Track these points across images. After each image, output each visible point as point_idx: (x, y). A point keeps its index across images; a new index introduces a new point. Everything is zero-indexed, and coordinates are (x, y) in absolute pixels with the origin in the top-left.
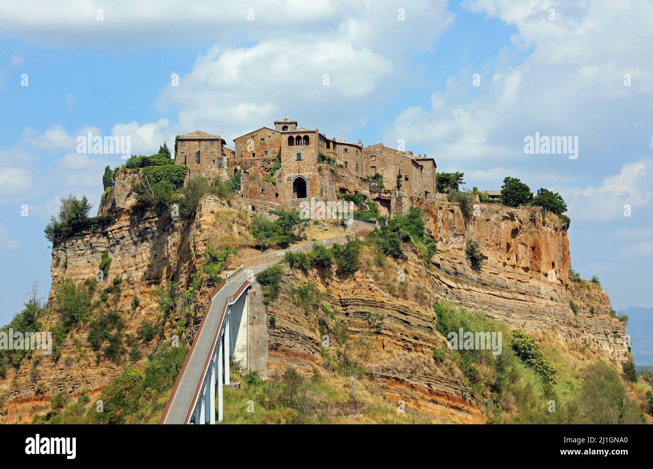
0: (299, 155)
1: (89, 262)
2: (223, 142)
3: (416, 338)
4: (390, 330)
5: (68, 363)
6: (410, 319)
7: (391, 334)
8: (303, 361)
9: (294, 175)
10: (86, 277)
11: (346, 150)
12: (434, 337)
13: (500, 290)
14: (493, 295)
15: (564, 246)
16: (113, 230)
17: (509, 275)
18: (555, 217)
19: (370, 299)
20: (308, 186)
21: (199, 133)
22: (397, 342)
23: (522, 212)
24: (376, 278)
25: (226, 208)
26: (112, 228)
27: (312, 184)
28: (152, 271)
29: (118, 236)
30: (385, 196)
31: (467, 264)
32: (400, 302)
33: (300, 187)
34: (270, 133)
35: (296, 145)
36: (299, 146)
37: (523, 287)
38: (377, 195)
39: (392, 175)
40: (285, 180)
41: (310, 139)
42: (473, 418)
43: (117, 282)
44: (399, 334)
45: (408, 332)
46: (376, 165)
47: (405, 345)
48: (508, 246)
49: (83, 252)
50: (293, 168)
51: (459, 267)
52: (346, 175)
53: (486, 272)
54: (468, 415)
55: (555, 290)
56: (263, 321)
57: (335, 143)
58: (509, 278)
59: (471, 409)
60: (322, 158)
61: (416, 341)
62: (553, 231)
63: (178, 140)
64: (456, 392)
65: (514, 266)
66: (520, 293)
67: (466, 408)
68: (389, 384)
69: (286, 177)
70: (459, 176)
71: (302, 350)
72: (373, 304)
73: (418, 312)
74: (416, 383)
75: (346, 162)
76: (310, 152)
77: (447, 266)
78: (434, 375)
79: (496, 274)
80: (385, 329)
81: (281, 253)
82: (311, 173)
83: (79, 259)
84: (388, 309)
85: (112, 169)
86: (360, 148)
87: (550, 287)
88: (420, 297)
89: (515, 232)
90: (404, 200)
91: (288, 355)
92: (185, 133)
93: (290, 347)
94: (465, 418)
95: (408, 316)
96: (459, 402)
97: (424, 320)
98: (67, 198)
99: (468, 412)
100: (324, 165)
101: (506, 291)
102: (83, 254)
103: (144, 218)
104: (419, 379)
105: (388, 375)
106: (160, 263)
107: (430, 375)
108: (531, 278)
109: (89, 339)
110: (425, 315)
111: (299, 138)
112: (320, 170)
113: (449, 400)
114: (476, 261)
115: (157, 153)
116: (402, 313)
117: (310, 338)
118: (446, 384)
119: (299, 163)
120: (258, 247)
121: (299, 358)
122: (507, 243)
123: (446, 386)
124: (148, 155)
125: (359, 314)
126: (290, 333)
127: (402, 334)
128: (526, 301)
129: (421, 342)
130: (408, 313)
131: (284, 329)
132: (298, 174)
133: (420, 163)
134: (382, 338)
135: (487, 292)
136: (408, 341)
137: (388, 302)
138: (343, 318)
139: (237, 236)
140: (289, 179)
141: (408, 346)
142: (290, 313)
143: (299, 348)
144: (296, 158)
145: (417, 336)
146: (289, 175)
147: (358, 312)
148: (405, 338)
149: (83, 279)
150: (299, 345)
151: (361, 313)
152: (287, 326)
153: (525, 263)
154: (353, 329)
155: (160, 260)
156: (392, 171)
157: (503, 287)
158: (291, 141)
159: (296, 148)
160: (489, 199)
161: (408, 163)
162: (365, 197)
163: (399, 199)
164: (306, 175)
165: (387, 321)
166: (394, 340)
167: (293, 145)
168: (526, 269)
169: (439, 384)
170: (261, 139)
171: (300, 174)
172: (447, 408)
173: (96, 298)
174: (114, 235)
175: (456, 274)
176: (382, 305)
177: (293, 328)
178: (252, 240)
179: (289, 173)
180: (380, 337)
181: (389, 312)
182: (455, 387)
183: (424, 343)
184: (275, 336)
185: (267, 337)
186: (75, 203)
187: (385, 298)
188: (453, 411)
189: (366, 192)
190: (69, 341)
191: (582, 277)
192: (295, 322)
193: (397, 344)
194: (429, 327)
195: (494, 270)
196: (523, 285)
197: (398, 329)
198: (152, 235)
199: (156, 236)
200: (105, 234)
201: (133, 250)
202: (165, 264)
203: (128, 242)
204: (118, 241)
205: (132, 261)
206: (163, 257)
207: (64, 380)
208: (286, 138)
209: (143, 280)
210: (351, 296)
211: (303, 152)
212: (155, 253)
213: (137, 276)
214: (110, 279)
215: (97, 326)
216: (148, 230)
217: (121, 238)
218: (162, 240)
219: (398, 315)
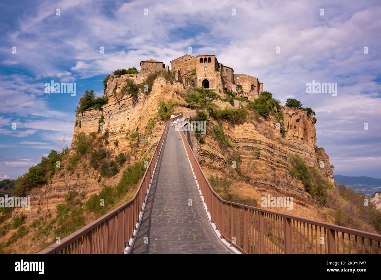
0: (206, 67)
1: (93, 124)
3: (278, 162)
4: (264, 157)
7: (265, 159)
8: (218, 172)
9: (203, 78)
10: (91, 132)
12: (287, 162)
13: (292, 148)
14: (289, 150)
17: (295, 141)
19: (253, 139)
20: (210, 84)
21: (152, 60)
22: (268, 164)
23: (301, 113)
24: (256, 126)
25: (170, 85)
26: (105, 106)
27: (212, 83)
28: (126, 127)
29: (109, 110)
30: (246, 95)
32: (270, 141)
33: (206, 84)
34: (190, 58)
35: (204, 62)
36: (206, 63)
37: (301, 147)
38: (241, 95)
39: (247, 86)
40: (198, 80)
41: (212, 60)
42: (310, 210)
43: (107, 134)
44: (269, 159)
45: (274, 158)
46: (240, 81)
47: (272, 166)
48: (295, 127)
49: (90, 119)
50: (202, 75)
52: (228, 82)
53: (286, 139)
54: (308, 209)
55: (312, 150)
56: (195, 146)
57: (222, 65)
58: (295, 142)
59: (309, 205)
60: (217, 70)
61: (278, 164)
62: (312, 123)
63: (141, 62)
64: (301, 195)
65: (297, 137)
66: (300, 150)
67: (306, 204)
68: (266, 189)
69: (198, 79)
71: (218, 166)
72: (254, 141)
73: (279, 147)
74: (280, 189)
75: (227, 76)
76: (211, 66)
78: (289, 184)
79: (290, 140)
80: (262, 156)
82: (212, 77)
83: (88, 122)
84: (263, 145)
87: (311, 148)
89: (298, 121)
91: (210, 168)
92: (145, 60)
93: (211, 163)
94: (305, 210)
95: (274, 150)
96: (303, 201)
97: (282, 152)
99: (307, 207)
100: (218, 73)
101: (294, 148)
102: (90, 120)
103: (122, 99)
104: (282, 186)
105: (266, 183)
106: (131, 122)
107: (287, 184)
108: (304, 143)
109: (90, 163)
110: (283, 150)
111: (205, 59)
112: (216, 75)
113: (298, 199)
114: (282, 132)
116: (270, 147)
117: (222, 158)
118: (297, 190)
119: (205, 72)
120: (188, 107)
121: (216, 171)
122: (294, 126)
123: (296, 191)
125: (246, 147)
127: (271, 159)
128: (302, 154)
129: (280, 165)
130: (274, 148)
131: (207, 152)
132: (205, 77)
134: (260, 161)
135: (287, 148)
136: (274, 164)
138: (236, 149)
140: (200, 80)
141: (274, 166)
142: (211, 142)
144: (204, 69)
145: (279, 161)
146: (200, 78)
147: (245, 146)
148: (273, 162)
149: (90, 133)
150: (216, 163)
151: (247, 146)
152: (209, 150)
153: (301, 136)
154: (242, 156)
155: (130, 120)
156: (247, 84)
157: (293, 146)
158: (201, 60)
159: (203, 64)
161: (255, 80)
162: (236, 94)
164: (209, 78)
165: (263, 152)
166: (267, 163)
167: (202, 62)
168: (302, 139)
169: (292, 190)
170: (185, 61)
171: (206, 77)
172: (297, 204)
173: (95, 141)
174: (106, 109)
176: (260, 142)
177: (212, 151)
178: (185, 103)
181: (264, 147)
182: (301, 192)
183: (283, 166)
184: (202, 156)
187: (261, 138)
188: (300, 206)
190: (79, 165)
192: (213, 148)
193: (268, 165)
194: (285, 156)
195: (289, 138)
196: (301, 146)
197: (269, 156)
198: (126, 108)
199: (128, 108)
200: (101, 109)
201: (116, 116)
202: (133, 122)
203: (114, 113)
204: (108, 113)
205: (115, 122)
206: (132, 118)
207: (76, 185)
208: (199, 58)
209: (120, 131)
210: (241, 137)
211: (208, 66)
212: (128, 117)
213: (118, 129)
214: (103, 132)
215: (95, 155)
216: (124, 105)
217: (110, 111)
218: (132, 110)
219: (268, 148)
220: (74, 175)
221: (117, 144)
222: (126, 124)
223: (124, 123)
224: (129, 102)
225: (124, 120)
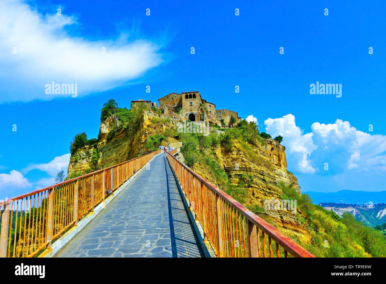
0: (191, 103)
1: (88, 161)
3: (269, 189)
4: (256, 184)
6: (267, 179)
7: (257, 187)
9: (189, 113)
11: (210, 106)
12: (278, 189)
16: (100, 145)
19: (243, 167)
20: (196, 117)
23: (275, 142)
27: (198, 116)
32: (260, 168)
33: (192, 118)
34: (176, 95)
35: (190, 98)
36: (191, 99)
40: (184, 115)
41: (196, 96)
44: (261, 187)
45: (265, 185)
46: (221, 116)
50: (188, 110)
52: (211, 116)
54: (302, 234)
55: (286, 174)
57: (205, 101)
59: (303, 231)
60: (201, 105)
61: (269, 191)
64: (295, 221)
67: (300, 230)
72: (244, 169)
73: (269, 174)
74: (275, 216)
75: (210, 111)
76: (196, 102)
78: (283, 211)
80: (254, 184)
82: (197, 111)
83: (83, 160)
84: (254, 172)
87: (284, 172)
89: (272, 149)
94: (300, 237)
95: (264, 176)
96: (297, 227)
97: (272, 178)
99: (301, 232)
100: (203, 107)
102: (85, 158)
104: (276, 214)
105: (260, 212)
108: (279, 168)
110: (272, 176)
111: (190, 95)
112: (202, 109)
113: (292, 226)
116: (261, 174)
119: (191, 107)
122: (270, 154)
123: (290, 217)
129: (272, 191)
130: (264, 174)
134: (252, 189)
136: (265, 191)
137: (253, 168)
140: (186, 115)
141: (265, 194)
144: (189, 104)
145: (270, 188)
146: (186, 113)
147: (236, 175)
148: (264, 189)
151: (238, 175)
153: (276, 162)
154: (234, 185)
155: (122, 156)
156: (228, 118)
158: (187, 97)
159: (189, 100)
164: (195, 112)
165: (254, 180)
166: (259, 191)
168: (277, 165)
169: (286, 216)
170: (172, 98)
171: (192, 112)
172: (292, 231)
174: (100, 147)
176: (250, 170)
180: (250, 189)
181: (255, 174)
182: (294, 218)
183: (274, 192)
187: (251, 166)
188: (294, 232)
193: (261, 193)
194: (275, 183)
197: (260, 183)
198: (118, 144)
199: (120, 144)
200: (96, 147)
201: (109, 153)
202: (125, 157)
203: (107, 150)
204: (102, 150)
205: (108, 158)
206: (123, 154)
208: (184, 95)
210: (231, 166)
211: (193, 102)
212: (119, 152)
216: (116, 142)
217: (103, 148)
218: (123, 145)
219: (259, 176)
222: (118, 159)
223: (116, 159)
224: (121, 139)
225: (117, 155)
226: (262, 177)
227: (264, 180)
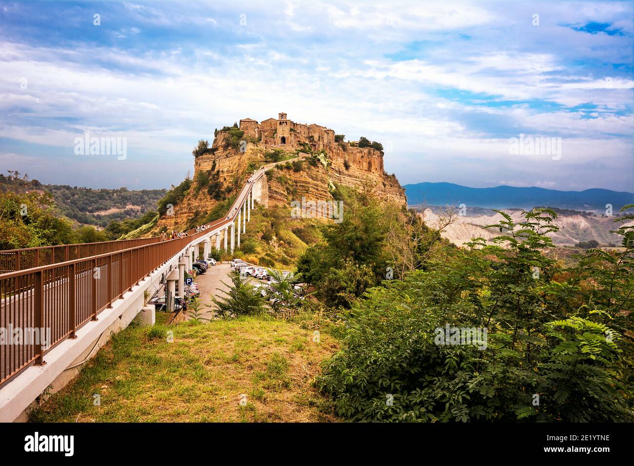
1: (208, 164)
2: (257, 122)
4: (311, 192)
5: (201, 199)
6: (319, 188)
8: (281, 202)
9: (281, 136)
11: (301, 127)
12: (327, 195)
14: (353, 179)
15: (381, 162)
17: (359, 173)
18: (379, 152)
20: (286, 140)
21: (248, 119)
23: (366, 151)
24: (307, 173)
25: (256, 148)
26: (217, 152)
27: (288, 139)
28: (231, 168)
29: (219, 155)
30: (314, 144)
31: (344, 168)
32: (315, 182)
33: (283, 140)
34: (273, 120)
36: (284, 125)
38: (311, 143)
39: (317, 136)
40: (278, 137)
41: (288, 123)
43: (218, 172)
44: (314, 193)
45: (318, 192)
46: (312, 132)
48: (360, 162)
49: (206, 161)
51: (341, 170)
52: (300, 136)
53: (351, 172)
55: (377, 178)
56: (267, 188)
57: (296, 124)
60: (291, 130)
62: (377, 157)
63: (241, 121)
65: (361, 169)
70: (343, 136)
72: (306, 182)
75: (301, 131)
76: (287, 128)
77: (337, 169)
81: (274, 164)
82: (287, 135)
83: (205, 163)
85: (218, 130)
86: (306, 126)
88: (323, 181)
89: (362, 157)
90: (321, 145)
91: (276, 200)
92: (243, 119)
93: (276, 197)
98: (200, 140)
100: (292, 133)
103: (228, 149)
106: (233, 166)
108: (368, 174)
109: (208, 192)
111: (283, 122)
112: (291, 134)
114: (347, 167)
115: (233, 126)
117: (283, 194)
119: (283, 132)
120: (266, 162)
121: (279, 201)
124: (230, 127)
126: (276, 192)
131: (274, 191)
133: (328, 132)
134: (309, 194)
135: (351, 178)
138: (295, 187)
139: (259, 158)
142: (276, 185)
143: (279, 197)
144: (282, 129)
147: (300, 185)
148: (317, 195)
149: (206, 170)
151: (302, 185)
152: (275, 189)
153: (365, 168)
154: (299, 191)
155: (233, 164)
157: (357, 177)
158: (280, 123)
159: (282, 126)
160: (353, 145)
161: (323, 131)
162: (307, 144)
163: (319, 145)
164: (285, 136)
165: (310, 189)
166: (313, 195)
168: (366, 171)
170: (270, 122)
171: (283, 135)
173: (211, 177)
174: (217, 155)
175: (340, 172)
176: (309, 183)
177: (277, 190)
178: (264, 159)
179: (280, 134)
181: (311, 185)
184: (271, 193)
185: (268, 193)
186: (203, 143)
187: (310, 181)
189: (307, 142)
190: (201, 192)
191: (388, 174)
192: (278, 188)
193: (314, 197)
195: (354, 171)
196: (365, 176)
197: (314, 191)
198: (231, 156)
200: (214, 154)
201: (224, 160)
202: (235, 167)
203: (222, 158)
204: (219, 157)
205: (223, 164)
207: (199, 206)
208: (279, 122)
209: (227, 171)
210: (299, 180)
211: (285, 128)
212: (232, 162)
213: (225, 170)
214: (216, 170)
215: (211, 187)
216: (229, 154)
218: (234, 157)
219: (314, 187)
220: (197, 199)
221: (225, 179)
222: (231, 166)
223: (229, 165)
224: (232, 152)
225: (229, 163)
226: (316, 187)
227: (317, 189)
